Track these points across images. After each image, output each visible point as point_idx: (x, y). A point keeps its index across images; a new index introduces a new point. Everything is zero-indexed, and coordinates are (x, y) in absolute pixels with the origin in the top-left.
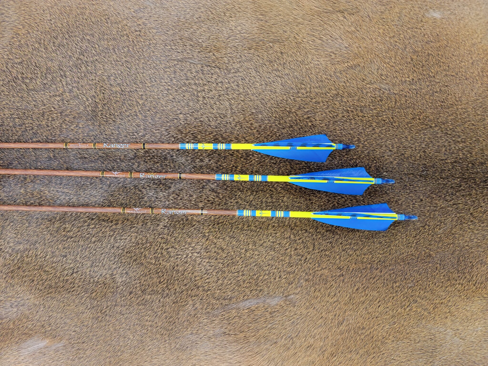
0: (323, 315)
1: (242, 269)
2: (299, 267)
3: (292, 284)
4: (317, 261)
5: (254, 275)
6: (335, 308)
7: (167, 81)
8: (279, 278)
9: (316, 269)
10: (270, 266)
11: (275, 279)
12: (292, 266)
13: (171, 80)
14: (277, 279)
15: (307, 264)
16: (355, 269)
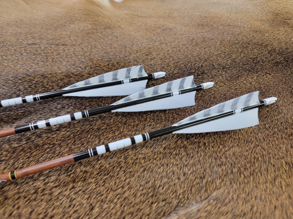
0: (274, 204)
1: (127, 181)
2: (203, 154)
3: (204, 177)
4: (219, 144)
5: (147, 183)
6: (282, 187)
7: (17, 55)
8: (184, 175)
9: (223, 150)
10: (165, 166)
11: (179, 179)
12: (192, 157)
13: (22, 54)
14: (182, 179)
15: (209, 149)
16: (265, 137)
